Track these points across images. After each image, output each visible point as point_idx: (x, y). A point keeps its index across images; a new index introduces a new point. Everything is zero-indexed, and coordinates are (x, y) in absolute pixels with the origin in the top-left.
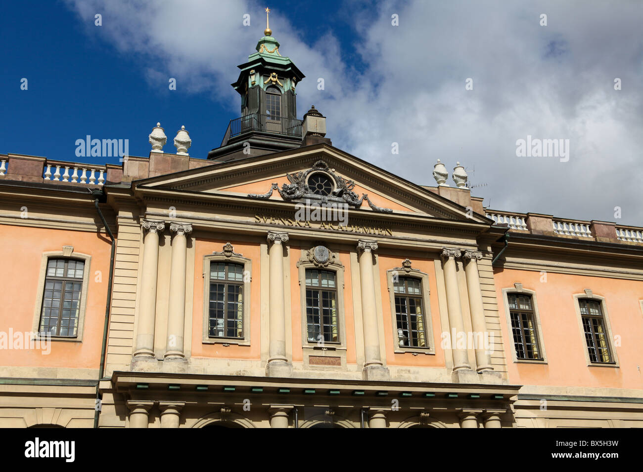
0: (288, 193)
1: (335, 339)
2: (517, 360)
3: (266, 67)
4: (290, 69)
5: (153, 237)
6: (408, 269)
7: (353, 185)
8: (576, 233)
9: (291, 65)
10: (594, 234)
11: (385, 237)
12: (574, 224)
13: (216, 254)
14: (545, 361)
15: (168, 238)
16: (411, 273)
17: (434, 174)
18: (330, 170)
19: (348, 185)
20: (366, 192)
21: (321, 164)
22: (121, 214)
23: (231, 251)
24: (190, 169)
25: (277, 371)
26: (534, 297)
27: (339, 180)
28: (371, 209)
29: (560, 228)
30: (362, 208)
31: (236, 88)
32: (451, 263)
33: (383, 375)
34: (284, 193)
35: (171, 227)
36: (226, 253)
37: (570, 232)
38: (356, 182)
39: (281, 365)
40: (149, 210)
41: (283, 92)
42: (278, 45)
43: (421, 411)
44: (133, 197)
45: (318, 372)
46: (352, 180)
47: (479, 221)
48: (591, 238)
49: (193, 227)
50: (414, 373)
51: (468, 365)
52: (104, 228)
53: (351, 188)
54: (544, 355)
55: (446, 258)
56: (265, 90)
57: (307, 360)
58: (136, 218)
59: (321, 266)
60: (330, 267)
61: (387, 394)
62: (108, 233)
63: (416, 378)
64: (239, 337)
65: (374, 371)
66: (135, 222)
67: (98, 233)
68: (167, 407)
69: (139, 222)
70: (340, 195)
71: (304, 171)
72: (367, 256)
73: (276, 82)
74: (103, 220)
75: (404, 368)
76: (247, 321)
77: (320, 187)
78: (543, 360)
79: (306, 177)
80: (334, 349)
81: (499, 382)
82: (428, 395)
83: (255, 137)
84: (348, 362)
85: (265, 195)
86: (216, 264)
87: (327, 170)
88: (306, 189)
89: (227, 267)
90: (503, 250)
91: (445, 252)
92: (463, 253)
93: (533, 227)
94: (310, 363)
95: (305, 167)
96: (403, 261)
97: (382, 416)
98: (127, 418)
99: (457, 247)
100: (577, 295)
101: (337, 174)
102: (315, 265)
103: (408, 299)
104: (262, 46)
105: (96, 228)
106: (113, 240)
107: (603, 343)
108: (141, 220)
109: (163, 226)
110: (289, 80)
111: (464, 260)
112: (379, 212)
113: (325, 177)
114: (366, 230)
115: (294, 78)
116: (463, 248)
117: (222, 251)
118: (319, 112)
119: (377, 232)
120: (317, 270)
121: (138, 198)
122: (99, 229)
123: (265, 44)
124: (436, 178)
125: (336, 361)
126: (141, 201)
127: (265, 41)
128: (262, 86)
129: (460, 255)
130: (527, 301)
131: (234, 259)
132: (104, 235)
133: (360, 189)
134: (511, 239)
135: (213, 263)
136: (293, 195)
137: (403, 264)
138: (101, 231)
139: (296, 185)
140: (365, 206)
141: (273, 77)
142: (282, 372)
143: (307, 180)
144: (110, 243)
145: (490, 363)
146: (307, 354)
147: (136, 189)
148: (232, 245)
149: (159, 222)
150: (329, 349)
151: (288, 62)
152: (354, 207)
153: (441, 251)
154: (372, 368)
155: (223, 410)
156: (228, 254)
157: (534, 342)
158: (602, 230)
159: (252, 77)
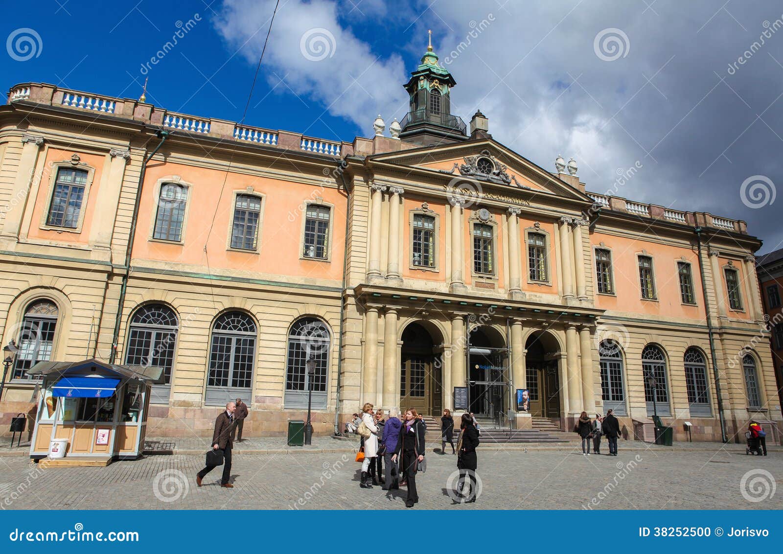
0: (465, 171)
1: (490, 272)
2: (598, 293)
3: (432, 75)
4: (448, 78)
5: (378, 195)
6: (538, 229)
7: (506, 168)
8: (639, 212)
9: (449, 75)
10: (650, 213)
11: (526, 206)
12: (638, 205)
13: (417, 210)
14: (615, 295)
15: (387, 196)
16: (539, 232)
17: (556, 164)
18: (491, 157)
19: (503, 168)
20: (514, 174)
21: (486, 152)
22: (356, 177)
23: (427, 208)
24: (401, 150)
25: (458, 290)
26: (611, 253)
27: (497, 164)
28: (517, 186)
29: (629, 208)
30: (511, 185)
31: (407, 88)
32: (565, 227)
33: (522, 298)
34: (462, 171)
35: (391, 189)
36: (424, 209)
37: (635, 211)
38: (508, 167)
39: (460, 287)
40: (376, 176)
41: (442, 95)
42: (437, 59)
43: (543, 322)
44: (365, 167)
45: (480, 293)
46: (506, 165)
47: (585, 200)
48: (648, 216)
49: (404, 190)
50: (539, 297)
51: (573, 295)
52: (342, 186)
53: (504, 170)
54: (615, 290)
55: (562, 223)
56: (430, 92)
57: (474, 284)
58: (366, 181)
59: (484, 223)
60: (489, 223)
61: (525, 310)
62: (345, 190)
63: (540, 301)
64: (430, 266)
65: (517, 294)
66: (365, 184)
67: (338, 189)
68: (390, 309)
69: (368, 184)
70: (498, 175)
71: (475, 156)
72: (513, 218)
73: (438, 86)
74: (343, 181)
75: (533, 293)
76: (437, 256)
77: (484, 168)
78: (614, 294)
79: (476, 160)
80: (491, 278)
81: (591, 307)
82: (549, 312)
83: (426, 126)
84: (499, 287)
85: (450, 171)
86: (417, 216)
87: (489, 157)
88: (477, 169)
89: (423, 219)
90: (596, 220)
91: (562, 219)
92: (573, 220)
93: (613, 205)
94: (476, 286)
95: (475, 154)
96: (534, 223)
97: (520, 323)
98: (364, 314)
99: (570, 216)
100: (637, 253)
101: (496, 160)
102: (480, 221)
103: (536, 248)
104: (427, 58)
105: (337, 185)
106: (348, 195)
107: (649, 286)
108: (370, 183)
109: (385, 189)
110: (446, 86)
111: (573, 225)
112: (522, 188)
113: (487, 161)
114: (514, 200)
115: (450, 85)
116: (574, 217)
117: (421, 208)
118: (483, 114)
119: (520, 202)
120: (481, 225)
121: (368, 167)
122: (339, 187)
123: (429, 58)
124: (557, 168)
125: (492, 286)
126: (370, 170)
127: (429, 56)
128: (428, 89)
129: (571, 222)
130: (606, 255)
131: (428, 214)
132: (342, 191)
133: (510, 172)
134: (601, 213)
135: (415, 215)
136: (469, 173)
137: (535, 225)
138: (340, 188)
139: (470, 166)
140: (513, 184)
141: (436, 83)
142: (460, 291)
143: (476, 163)
144: (347, 197)
145: (586, 294)
146: (474, 281)
147: (369, 161)
148: (428, 204)
149: (383, 185)
150: (488, 278)
151: (447, 73)
152: (507, 184)
153: (560, 218)
154: (516, 292)
155: (424, 313)
156: (425, 210)
157: (608, 282)
158: (655, 211)
159: (421, 81)
